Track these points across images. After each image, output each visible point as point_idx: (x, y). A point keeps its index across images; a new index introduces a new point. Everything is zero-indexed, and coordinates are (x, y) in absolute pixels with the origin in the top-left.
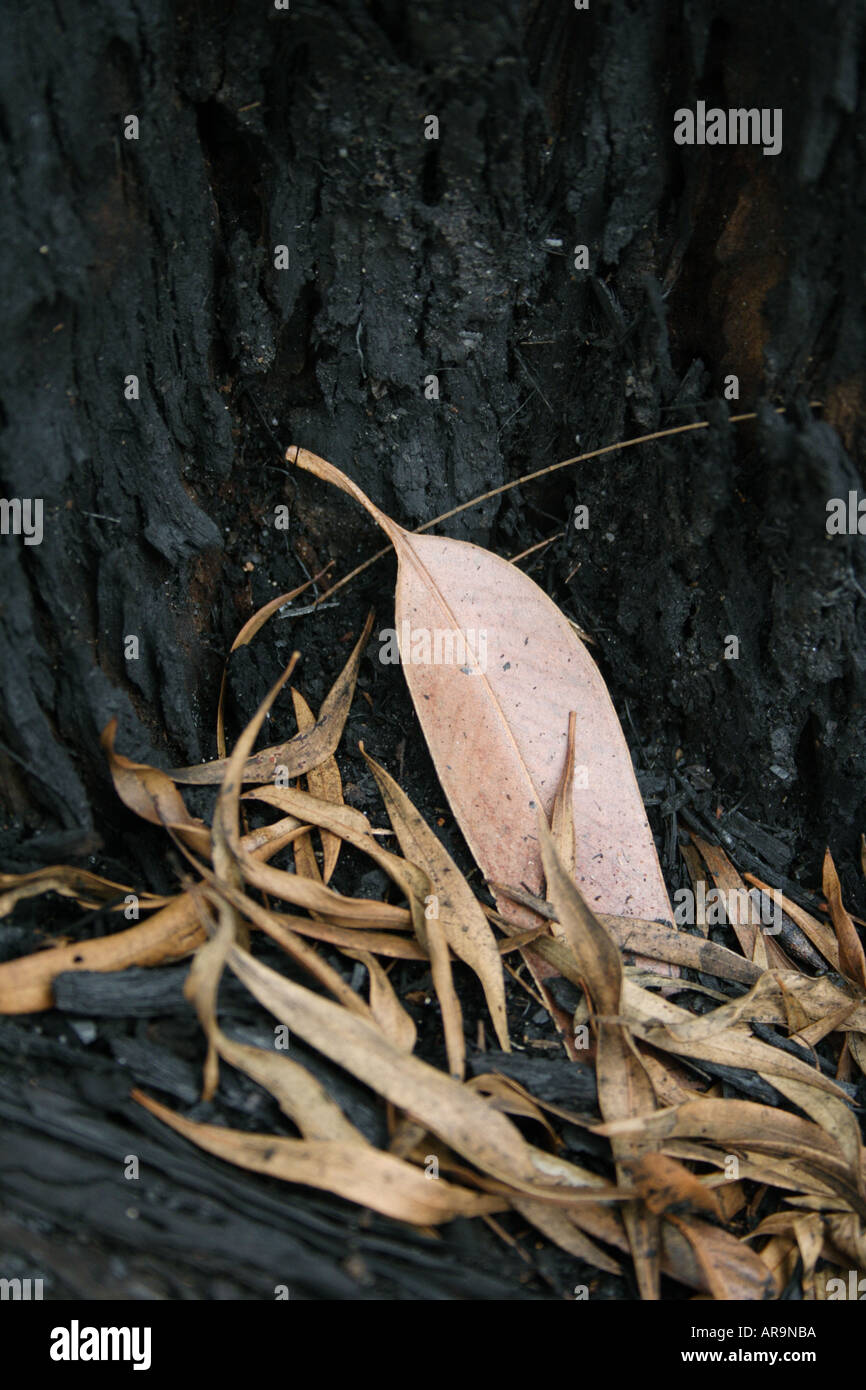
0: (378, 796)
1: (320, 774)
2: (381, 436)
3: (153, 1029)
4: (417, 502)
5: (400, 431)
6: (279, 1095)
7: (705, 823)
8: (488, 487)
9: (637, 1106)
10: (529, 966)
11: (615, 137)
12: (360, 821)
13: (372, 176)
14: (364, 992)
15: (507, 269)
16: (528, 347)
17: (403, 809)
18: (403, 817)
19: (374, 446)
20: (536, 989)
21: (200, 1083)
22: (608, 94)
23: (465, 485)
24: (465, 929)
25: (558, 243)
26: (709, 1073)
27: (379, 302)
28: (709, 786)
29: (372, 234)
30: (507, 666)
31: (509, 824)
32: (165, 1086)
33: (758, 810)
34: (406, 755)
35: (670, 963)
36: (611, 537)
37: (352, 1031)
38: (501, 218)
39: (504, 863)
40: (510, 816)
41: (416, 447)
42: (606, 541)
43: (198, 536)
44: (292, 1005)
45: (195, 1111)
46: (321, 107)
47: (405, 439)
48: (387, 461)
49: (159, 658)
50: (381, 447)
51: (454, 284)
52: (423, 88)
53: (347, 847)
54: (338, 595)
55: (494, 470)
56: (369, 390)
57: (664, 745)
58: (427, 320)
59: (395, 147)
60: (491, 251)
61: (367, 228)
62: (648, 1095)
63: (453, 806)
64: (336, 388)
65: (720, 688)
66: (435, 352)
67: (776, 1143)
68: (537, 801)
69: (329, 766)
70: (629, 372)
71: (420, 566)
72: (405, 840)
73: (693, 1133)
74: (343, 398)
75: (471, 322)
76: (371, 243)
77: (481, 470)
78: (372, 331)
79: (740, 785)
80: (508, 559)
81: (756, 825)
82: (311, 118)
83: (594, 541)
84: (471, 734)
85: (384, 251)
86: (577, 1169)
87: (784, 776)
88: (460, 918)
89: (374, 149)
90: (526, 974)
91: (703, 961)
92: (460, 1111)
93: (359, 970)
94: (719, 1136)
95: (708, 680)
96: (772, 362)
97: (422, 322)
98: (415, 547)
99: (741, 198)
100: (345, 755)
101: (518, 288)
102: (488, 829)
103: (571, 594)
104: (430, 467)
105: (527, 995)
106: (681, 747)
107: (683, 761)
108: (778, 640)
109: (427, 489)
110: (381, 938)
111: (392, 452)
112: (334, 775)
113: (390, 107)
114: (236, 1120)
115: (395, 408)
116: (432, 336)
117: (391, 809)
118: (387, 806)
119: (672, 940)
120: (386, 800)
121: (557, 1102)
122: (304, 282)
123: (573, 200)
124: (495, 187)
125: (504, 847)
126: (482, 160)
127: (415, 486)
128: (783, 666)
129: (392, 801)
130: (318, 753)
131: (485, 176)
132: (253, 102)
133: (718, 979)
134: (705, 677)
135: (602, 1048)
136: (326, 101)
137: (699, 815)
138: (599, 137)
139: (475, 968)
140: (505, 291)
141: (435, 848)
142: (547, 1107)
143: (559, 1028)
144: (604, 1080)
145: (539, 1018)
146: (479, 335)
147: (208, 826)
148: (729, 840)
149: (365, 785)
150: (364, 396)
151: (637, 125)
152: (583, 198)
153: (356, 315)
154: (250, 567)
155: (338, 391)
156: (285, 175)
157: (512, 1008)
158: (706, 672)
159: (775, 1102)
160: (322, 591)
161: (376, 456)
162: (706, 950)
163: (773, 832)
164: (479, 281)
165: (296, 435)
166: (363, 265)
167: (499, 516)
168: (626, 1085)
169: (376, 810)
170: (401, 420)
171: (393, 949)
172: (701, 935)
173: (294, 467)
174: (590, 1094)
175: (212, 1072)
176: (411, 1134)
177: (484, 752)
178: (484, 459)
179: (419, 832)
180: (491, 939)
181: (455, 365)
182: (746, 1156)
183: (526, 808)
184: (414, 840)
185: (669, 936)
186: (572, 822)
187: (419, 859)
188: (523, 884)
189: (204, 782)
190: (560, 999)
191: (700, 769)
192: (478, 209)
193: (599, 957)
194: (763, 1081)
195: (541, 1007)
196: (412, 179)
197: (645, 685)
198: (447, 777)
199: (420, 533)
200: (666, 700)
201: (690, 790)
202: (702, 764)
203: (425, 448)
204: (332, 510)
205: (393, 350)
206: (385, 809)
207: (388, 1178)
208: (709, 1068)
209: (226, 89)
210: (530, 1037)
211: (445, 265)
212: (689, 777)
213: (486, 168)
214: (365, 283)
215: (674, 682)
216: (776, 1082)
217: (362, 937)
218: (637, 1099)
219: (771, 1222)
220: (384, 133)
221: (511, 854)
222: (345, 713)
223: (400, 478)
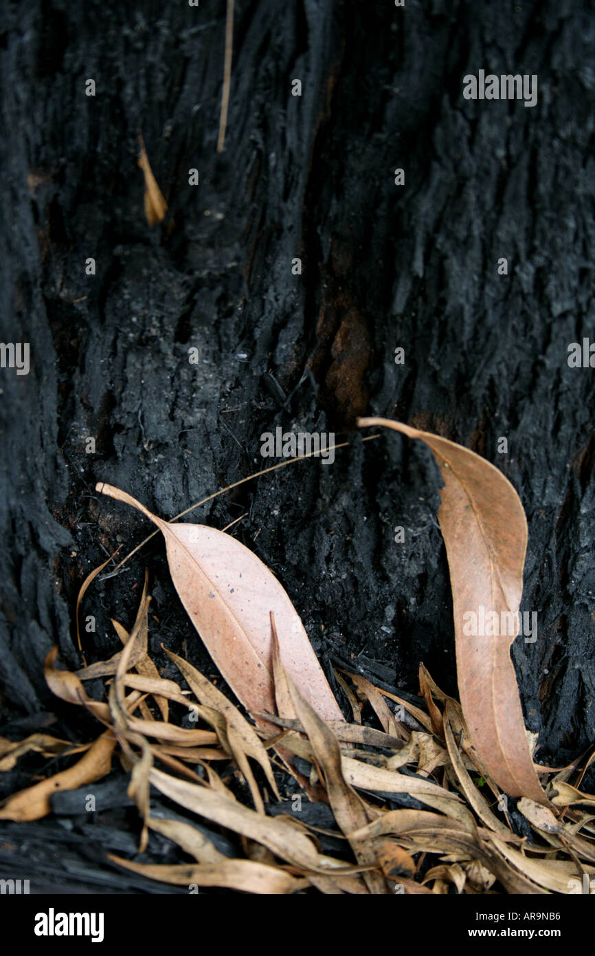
0: (179, 672)
1: (143, 665)
2: (147, 471)
3: (102, 818)
4: (168, 506)
5: (158, 468)
6: (180, 843)
7: (347, 662)
8: (208, 493)
9: (356, 820)
10: (279, 755)
11: (279, 297)
12: (174, 687)
13: (149, 331)
14: (207, 779)
15: (220, 373)
16: (225, 414)
17: (196, 678)
18: (197, 682)
19: (143, 477)
20: (285, 766)
21: (138, 843)
22: (276, 276)
23: (195, 493)
24: (245, 739)
25: (245, 356)
26: (384, 798)
27: (152, 398)
28: (344, 643)
29: (150, 361)
30: (232, 591)
31: (250, 677)
32: (121, 848)
33: (373, 652)
34: (188, 648)
35: (347, 742)
36: (276, 513)
37: (216, 801)
38: (220, 346)
39: (253, 700)
40: (250, 673)
41: (167, 475)
42: (273, 515)
43: (63, 540)
44: (180, 792)
45: (137, 859)
46: (127, 297)
47: (161, 472)
48: (151, 486)
49: (57, 611)
50: (147, 478)
51: (194, 384)
52: (185, 282)
53: (172, 703)
54: (127, 564)
55: (211, 483)
56: (143, 446)
57: (315, 624)
58: (176, 405)
59: (165, 314)
60: (213, 364)
61: (147, 359)
62: (362, 814)
63: (222, 672)
64: (124, 448)
65: (349, 588)
66: (180, 422)
67: (429, 830)
68: (261, 663)
69: (146, 660)
70: (293, 422)
71: (177, 541)
72: (200, 694)
73: (388, 831)
74: (128, 452)
75: (201, 403)
76: (148, 367)
77: (204, 484)
78: (147, 414)
79: (362, 640)
80: (220, 529)
81: (374, 661)
82: (119, 304)
83: (266, 516)
84: (221, 631)
85: (156, 370)
86: (333, 860)
87: (389, 632)
88: (240, 733)
89: (152, 316)
90: (278, 759)
91: (365, 739)
92: (281, 835)
93: (201, 769)
94: (398, 832)
95: (341, 585)
96: (376, 409)
97: (174, 405)
98: (174, 531)
99: (343, 323)
100: (153, 653)
101: (224, 383)
102: (241, 682)
103: (257, 547)
104: (175, 485)
105: (281, 771)
106: (324, 624)
107: (326, 631)
108: (387, 558)
109: (174, 498)
110: (202, 750)
111: (153, 479)
112: (151, 664)
113: (164, 293)
114: (159, 860)
115: (157, 455)
116: (179, 413)
117: (188, 679)
118: (186, 677)
119: (347, 729)
120: (184, 674)
121: (315, 825)
122: (105, 391)
123: (257, 333)
124: (221, 331)
125: (251, 691)
126: (215, 317)
127: (167, 497)
128: (390, 571)
129: (188, 674)
130: (139, 653)
131: (217, 325)
132: (83, 296)
133: (374, 747)
134: (339, 583)
135: (331, 792)
136: (130, 294)
137: (343, 659)
138: (272, 299)
139: (256, 758)
140: (219, 385)
141: (219, 697)
142: (313, 828)
143: (302, 786)
144: (336, 809)
145: (291, 782)
146: (204, 410)
147: (106, 701)
148: (362, 671)
149: (169, 668)
150: (139, 450)
151: (288, 290)
152: (262, 332)
153: (138, 406)
154: (74, 554)
155: (126, 448)
156: (95, 334)
157: (278, 780)
158: (339, 580)
159: (420, 808)
160: (117, 563)
161: (144, 482)
162: (365, 732)
163: (383, 664)
164: (206, 380)
165: (98, 476)
166: (142, 379)
167: (212, 510)
168: (348, 810)
169: (179, 678)
170: (159, 462)
171: (211, 756)
172: (359, 724)
173: (100, 494)
174: (331, 819)
175: (145, 836)
176: (259, 852)
177: (229, 640)
178: (206, 477)
179: (208, 689)
180: (259, 743)
181: (191, 427)
182: (412, 839)
183: (257, 668)
184: (206, 693)
185: (346, 727)
186: (284, 672)
187: (210, 703)
188: (265, 710)
189: (89, 677)
190: (300, 769)
191: (337, 634)
192: (207, 342)
193: (325, 743)
194: (412, 798)
195: (290, 776)
196: (172, 330)
197: (303, 592)
198: (215, 657)
199: (173, 522)
200: (315, 599)
201: (335, 645)
202: (337, 631)
203: (172, 475)
204: (117, 516)
205: (159, 423)
206: (184, 679)
207: (260, 875)
208: (384, 795)
209: (65, 291)
210: (291, 793)
211: (188, 374)
212: (333, 639)
213: (218, 322)
214: (143, 387)
215: (320, 588)
216: (419, 797)
217: (194, 751)
218: (355, 817)
219: (433, 873)
220: (159, 307)
221: (256, 694)
222: (146, 629)
223: (159, 493)
